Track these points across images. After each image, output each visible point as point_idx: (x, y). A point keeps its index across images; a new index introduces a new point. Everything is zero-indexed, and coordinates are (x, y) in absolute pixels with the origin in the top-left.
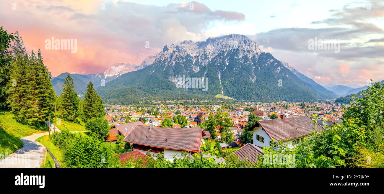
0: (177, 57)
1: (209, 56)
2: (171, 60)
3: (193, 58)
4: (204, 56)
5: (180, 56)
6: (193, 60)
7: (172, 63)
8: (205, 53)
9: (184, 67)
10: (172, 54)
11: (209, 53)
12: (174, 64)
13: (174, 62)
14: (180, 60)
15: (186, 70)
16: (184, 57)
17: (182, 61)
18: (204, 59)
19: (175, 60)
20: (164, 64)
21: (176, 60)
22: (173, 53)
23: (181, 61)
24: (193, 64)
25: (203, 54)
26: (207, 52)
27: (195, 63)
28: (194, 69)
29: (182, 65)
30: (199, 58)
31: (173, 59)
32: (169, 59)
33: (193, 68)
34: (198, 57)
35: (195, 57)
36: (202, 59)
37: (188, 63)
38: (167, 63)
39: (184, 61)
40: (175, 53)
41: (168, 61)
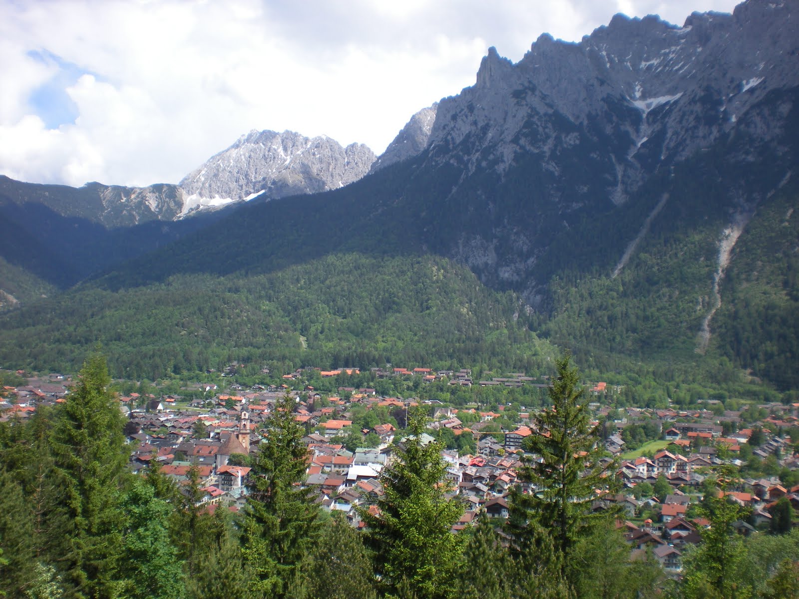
0: (529, 124)
4: (698, 108)
5: (550, 116)
6: (637, 131)
7: (501, 159)
13: (509, 152)
14: (548, 137)
17: (556, 146)
18: (696, 127)
20: (459, 159)
21: (522, 141)
27: (635, 155)
30: (672, 120)
33: (613, 184)
34: (666, 116)
35: (654, 113)
37: (595, 156)
38: (478, 154)
39: (565, 146)
40: (524, 98)
41: (486, 144)
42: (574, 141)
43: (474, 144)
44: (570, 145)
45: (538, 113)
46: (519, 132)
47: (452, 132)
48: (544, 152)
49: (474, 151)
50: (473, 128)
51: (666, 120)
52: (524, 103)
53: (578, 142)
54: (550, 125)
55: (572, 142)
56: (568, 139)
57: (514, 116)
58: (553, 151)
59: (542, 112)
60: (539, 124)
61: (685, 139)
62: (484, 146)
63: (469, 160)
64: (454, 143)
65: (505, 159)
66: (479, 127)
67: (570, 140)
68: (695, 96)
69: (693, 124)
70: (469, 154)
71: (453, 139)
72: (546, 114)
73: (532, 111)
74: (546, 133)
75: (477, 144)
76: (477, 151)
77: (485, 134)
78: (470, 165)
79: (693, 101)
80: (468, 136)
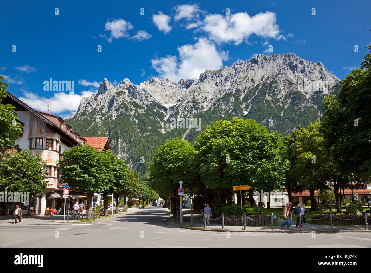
0: (123, 104)
1: (204, 105)
2: (109, 110)
3: (165, 109)
4: (191, 104)
5: (132, 103)
7: (111, 116)
8: (194, 98)
9: (139, 123)
10: (114, 97)
11: (206, 98)
12: (114, 118)
13: (114, 114)
14: (132, 109)
15: (141, 130)
16: (144, 106)
17: (135, 113)
18: (191, 110)
19: (117, 110)
21: (120, 110)
22: (116, 95)
23: (132, 113)
24: (163, 120)
25: (191, 100)
26: (200, 97)
27: (167, 120)
28: (163, 129)
29: (135, 119)
30: (180, 109)
31: (114, 108)
32: (106, 109)
33: (161, 128)
34: (177, 107)
35: (172, 108)
36: (186, 109)
37: (152, 118)
38: (100, 115)
39: (139, 113)
40: (121, 95)
41: (103, 112)
42: (143, 112)
43: (98, 112)
44: (141, 113)
45: (127, 101)
46: (119, 107)
47: (88, 108)
48: (131, 114)
49: (98, 115)
50: (98, 106)
51: (178, 108)
52: (121, 96)
53: (144, 113)
54: (132, 106)
55: (142, 112)
56: (140, 111)
57: (117, 100)
58: (134, 115)
59: (129, 101)
60: (128, 104)
61: (188, 114)
62: (102, 113)
63: (96, 118)
64: (89, 112)
65: (113, 116)
66: (100, 106)
67: (141, 111)
68: (189, 100)
69: (190, 109)
70: (96, 116)
71: (88, 110)
72: (130, 102)
73: (124, 100)
74: (131, 108)
75: (99, 112)
76: (99, 114)
77: (103, 109)
78: (96, 119)
79: (189, 102)
80: (95, 109)
